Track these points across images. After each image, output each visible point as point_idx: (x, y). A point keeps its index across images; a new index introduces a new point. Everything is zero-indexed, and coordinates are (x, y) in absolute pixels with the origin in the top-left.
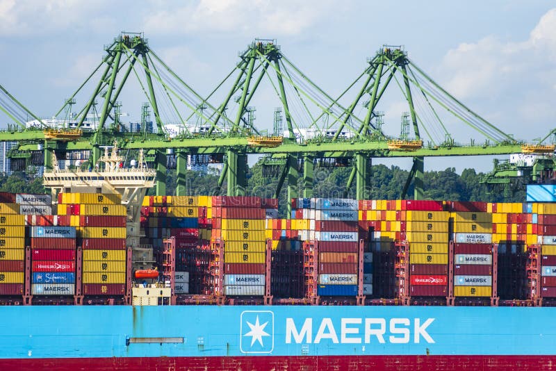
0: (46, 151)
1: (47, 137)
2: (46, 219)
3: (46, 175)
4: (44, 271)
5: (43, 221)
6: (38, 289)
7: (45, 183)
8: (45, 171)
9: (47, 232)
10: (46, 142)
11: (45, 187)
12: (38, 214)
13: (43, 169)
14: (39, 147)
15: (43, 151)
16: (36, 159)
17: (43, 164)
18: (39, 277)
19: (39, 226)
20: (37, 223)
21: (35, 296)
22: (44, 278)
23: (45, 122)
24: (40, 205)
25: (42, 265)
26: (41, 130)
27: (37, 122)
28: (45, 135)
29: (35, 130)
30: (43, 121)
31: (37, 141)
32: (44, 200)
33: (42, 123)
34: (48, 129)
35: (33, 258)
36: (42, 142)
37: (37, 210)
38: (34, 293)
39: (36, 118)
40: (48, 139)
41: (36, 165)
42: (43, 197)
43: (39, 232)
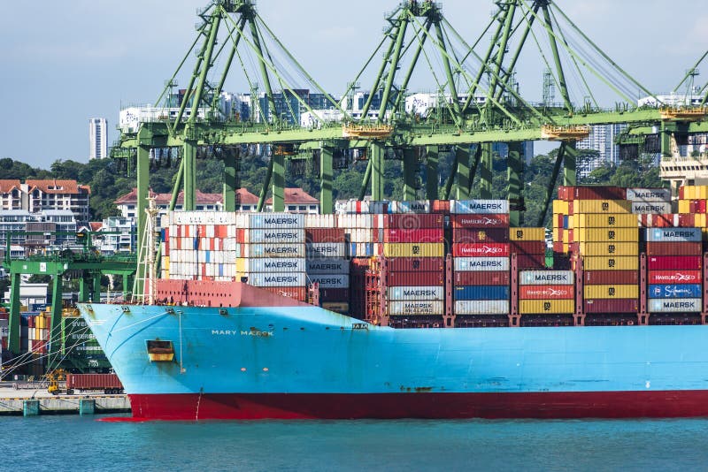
0: (663, 134)
1: (663, 117)
2: (663, 218)
3: (664, 164)
4: (662, 284)
5: (660, 222)
6: (657, 305)
7: (663, 174)
8: (662, 159)
9: (665, 235)
10: (663, 123)
11: (662, 179)
12: (655, 212)
13: (660, 157)
14: (654, 130)
15: (659, 134)
16: (652, 145)
17: (660, 151)
18: (657, 290)
19: (655, 227)
20: (653, 224)
21: (652, 314)
22: (663, 291)
23: (661, 98)
24: (658, 202)
25: (661, 275)
26: (656, 108)
27: (651, 99)
28: (662, 115)
29: (650, 108)
30: (658, 97)
31: (651, 122)
32: (661, 195)
33: (658, 100)
34: (664, 107)
35: (650, 267)
36: (658, 123)
37: (653, 208)
38: (652, 309)
39: (650, 94)
40: (665, 120)
41: (651, 152)
42: (660, 191)
43: (655, 235)
